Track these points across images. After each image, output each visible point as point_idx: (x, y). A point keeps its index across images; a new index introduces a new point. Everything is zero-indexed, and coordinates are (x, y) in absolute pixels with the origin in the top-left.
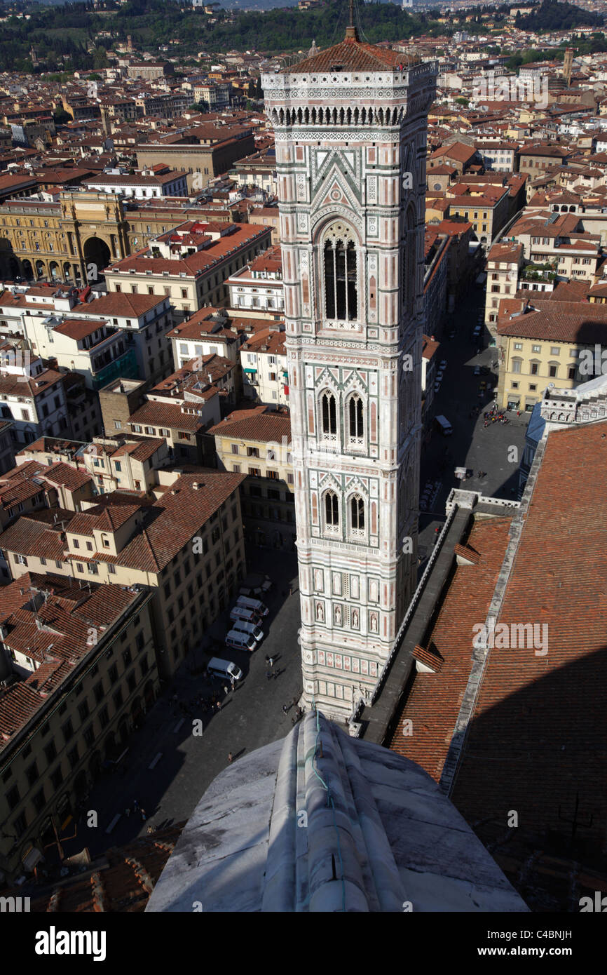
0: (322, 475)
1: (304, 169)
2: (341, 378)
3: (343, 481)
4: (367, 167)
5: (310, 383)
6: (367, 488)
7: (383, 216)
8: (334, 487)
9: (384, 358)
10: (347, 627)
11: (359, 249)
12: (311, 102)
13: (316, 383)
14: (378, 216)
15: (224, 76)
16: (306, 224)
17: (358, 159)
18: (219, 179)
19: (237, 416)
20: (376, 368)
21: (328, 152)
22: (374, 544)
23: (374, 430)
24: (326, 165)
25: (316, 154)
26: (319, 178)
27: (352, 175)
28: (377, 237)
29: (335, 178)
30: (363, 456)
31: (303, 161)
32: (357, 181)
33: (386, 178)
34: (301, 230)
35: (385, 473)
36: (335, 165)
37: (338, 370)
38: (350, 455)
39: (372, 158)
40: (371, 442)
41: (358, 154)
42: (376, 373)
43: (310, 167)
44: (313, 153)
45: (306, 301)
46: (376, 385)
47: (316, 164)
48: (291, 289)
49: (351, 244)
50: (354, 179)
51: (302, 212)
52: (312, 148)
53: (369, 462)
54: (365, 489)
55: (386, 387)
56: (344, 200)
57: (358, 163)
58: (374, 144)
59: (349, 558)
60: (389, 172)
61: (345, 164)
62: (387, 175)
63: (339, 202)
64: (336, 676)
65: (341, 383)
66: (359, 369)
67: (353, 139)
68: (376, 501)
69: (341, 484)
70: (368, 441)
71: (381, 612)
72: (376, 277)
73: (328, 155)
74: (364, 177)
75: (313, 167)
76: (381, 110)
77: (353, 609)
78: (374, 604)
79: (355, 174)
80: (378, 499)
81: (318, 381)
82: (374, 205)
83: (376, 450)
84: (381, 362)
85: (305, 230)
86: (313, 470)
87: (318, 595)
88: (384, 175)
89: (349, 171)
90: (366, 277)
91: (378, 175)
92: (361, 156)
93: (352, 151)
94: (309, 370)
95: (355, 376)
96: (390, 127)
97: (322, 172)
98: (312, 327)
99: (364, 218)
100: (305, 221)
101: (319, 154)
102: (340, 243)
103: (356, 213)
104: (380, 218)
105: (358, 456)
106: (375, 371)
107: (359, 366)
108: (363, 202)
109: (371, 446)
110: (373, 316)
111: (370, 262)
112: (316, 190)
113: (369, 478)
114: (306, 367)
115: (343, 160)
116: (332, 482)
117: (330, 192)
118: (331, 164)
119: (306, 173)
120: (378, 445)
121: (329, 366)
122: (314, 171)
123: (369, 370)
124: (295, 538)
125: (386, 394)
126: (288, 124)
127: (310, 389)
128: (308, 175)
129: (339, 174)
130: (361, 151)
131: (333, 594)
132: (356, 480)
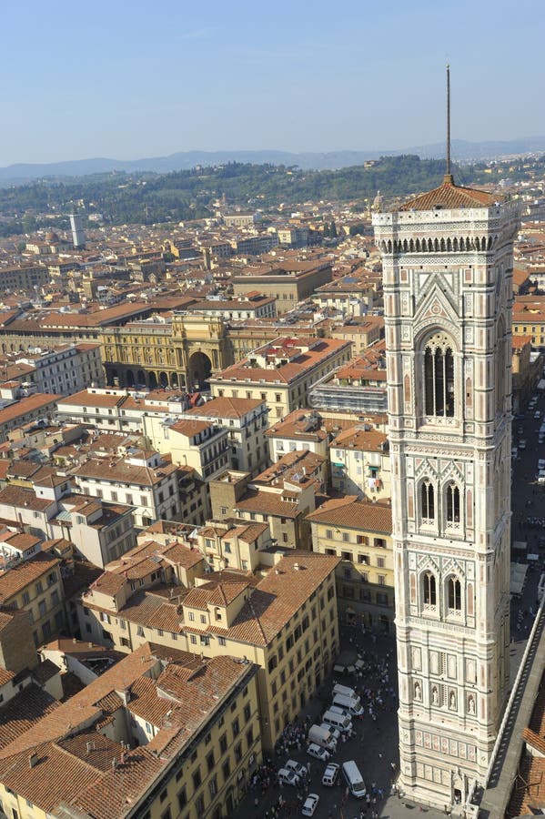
0: (420, 557)
1: (408, 289)
2: (439, 468)
3: (441, 563)
4: (464, 285)
5: (410, 473)
6: (464, 569)
7: (479, 326)
8: (432, 568)
9: (479, 450)
10: (445, 708)
11: (457, 355)
12: (415, 234)
13: (415, 472)
14: (474, 326)
15: (302, 221)
16: (409, 334)
17: (456, 279)
18: (303, 302)
19: (330, 505)
20: (472, 459)
21: (430, 274)
23: (470, 516)
24: (427, 284)
26: (421, 296)
27: (450, 292)
28: (473, 344)
29: (436, 295)
30: (460, 540)
31: (407, 282)
32: (455, 298)
34: (405, 339)
35: (481, 555)
36: (435, 285)
38: (447, 538)
39: (468, 277)
40: (467, 527)
41: (456, 275)
44: (416, 275)
45: (408, 399)
47: (419, 285)
48: (394, 390)
49: (449, 350)
50: (452, 295)
52: (415, 271)
53: (466, 546)
54: (461, 571)
55: (481, 477)
56: (443, 314)
57: (456, 282)
59: (446, 638)
60: (484, 289)
61: (444, 283)
62: (483, 292)
63: (439, 315)
64: (433, 758)
65: (439, 473)
66: (456, 460)
67: (452, 263)
68: (473, 583)
69: (438, 565)
70: (465, 526)
71: (479, 693)
72: (471, 379)
74: (461, 294)
75: (416, 286)
76: (477, 239)
77: (451, 689)
78: (471, 685)
80: (475, 581)
81: (418, 470)
84: (476, 454)
85: (408, 339)
86: (412, 552)
87: (416, 673)
88: (479, 292)
89: (448, 290)
90: (463, 379)
91: (474, 292)
92: (459, 276)
93: (450, 273)
94: (410, 461)
95: (452, 467)
96: (485, 252)
98: (413, 423)
99: (461, 328)
101: (421, 276)
102: (438, 350)
103: (454, 324)
104: (476, 329)
105: (455, 540)
106: (472, 462)
108: (461, 315)
109: (467, 531)
112: (418, 306)
113: (466, 561)
115: (443, 281)
116: (430, 564)
118: (432, 284)
119: (409, 292)
120: (474, 530)
121: (427, 457)
122: (416, 290)
123: (466, 461)
124: (394, 616)
125: (481, 482)
126: (395, 252)
127: (410, 478)
128: (412, 294)
129: (438, 291)
130: (459, 273)
131: (430, 672)
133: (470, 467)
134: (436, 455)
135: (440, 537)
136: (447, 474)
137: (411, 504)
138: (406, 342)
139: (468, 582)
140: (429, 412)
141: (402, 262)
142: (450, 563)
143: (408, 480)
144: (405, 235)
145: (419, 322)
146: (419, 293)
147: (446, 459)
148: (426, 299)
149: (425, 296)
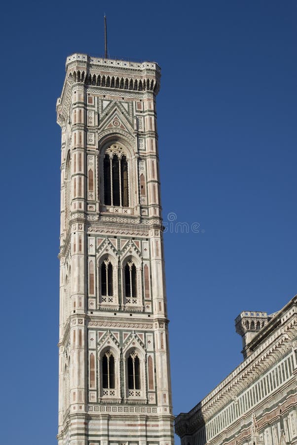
0: (101, 334)
1: (93, 109)
2: (119, 246)
3: (121, 338)
4: (137, 111)
5: (92, 251)
6: (143, 342)
12: (102, 72)
13: (97, 251)
22: (152, 402)
23: (147, 288)
24: (109, 108)
25: (102, 102)
27: (127, 115)
30: (139, 312)
31: (93, 104)
32: (130, 118)
33: (151, 116)
34: (90, 143)
37: (116, 240)
38: (127, 312)
39: (139, 107)
40: (145, 299)
41: (130, 104)
42: (148, 242)
43: (98, 108)
44: (100, 101)
45: (91, 189)
46: (148, 250)
47: (102, 107)
51: (91, 132)
52: (100, 98)
54: (141, 343)
55: (157, 250)
56: (122, 127)
57: (131, 109)
58: (141, 100)
63: (119, 127)
65: (119, 250)
66: (134, 238)
67: (127, 96)
69: (118, 340)
72: (144, 174)
73: (110, 103)
75: (100, 108)
79: (129, 115)
80: (154, 352)
81: (100, 248)
82: (142, 132)
83: (150, 306)
86: (92, 329)
92: (132, 105)
95: (130, 243)
97: (106, 111)
99: (136, 138)
100: (93, 138)
101: (104, 102)
103: (130, 134)
105: (134, 312)
106: (147, 240)
107: (133, 236)
109: (145, 303)
110: (144, 200)
111: (140, 166)
113: (145, 332)
114: (89, 237)
117: (112, 121)
119: (94, 111)
121: (109, 237)
123: (142, 239)
127: (92, 256)
130: (132, 103)
132: (133, 335)
133: (146, 245)
134: (115, 235)
135: (120, 311)
136: (126, 251)
137: (92, 281)
138: (90, 145)
139: (148, 354)
140: (108, 203)
141: (89, 91)
142: (131, 336)
143: (90, 258)
144: (94, 72)
145: (103, 131)
146: (102, 112)
147: (126, 238)
148: (108, 117)
149: (107, 115)
